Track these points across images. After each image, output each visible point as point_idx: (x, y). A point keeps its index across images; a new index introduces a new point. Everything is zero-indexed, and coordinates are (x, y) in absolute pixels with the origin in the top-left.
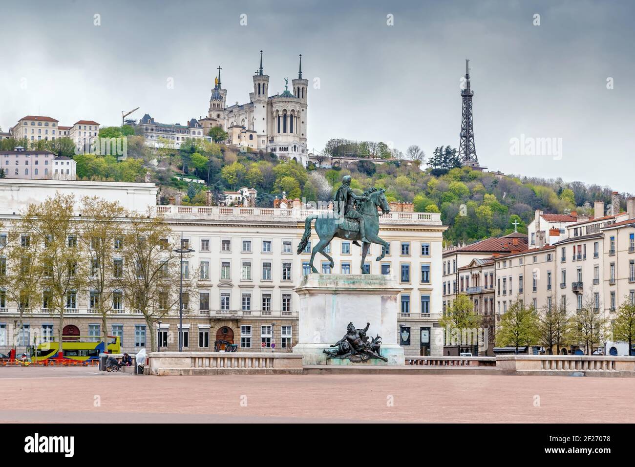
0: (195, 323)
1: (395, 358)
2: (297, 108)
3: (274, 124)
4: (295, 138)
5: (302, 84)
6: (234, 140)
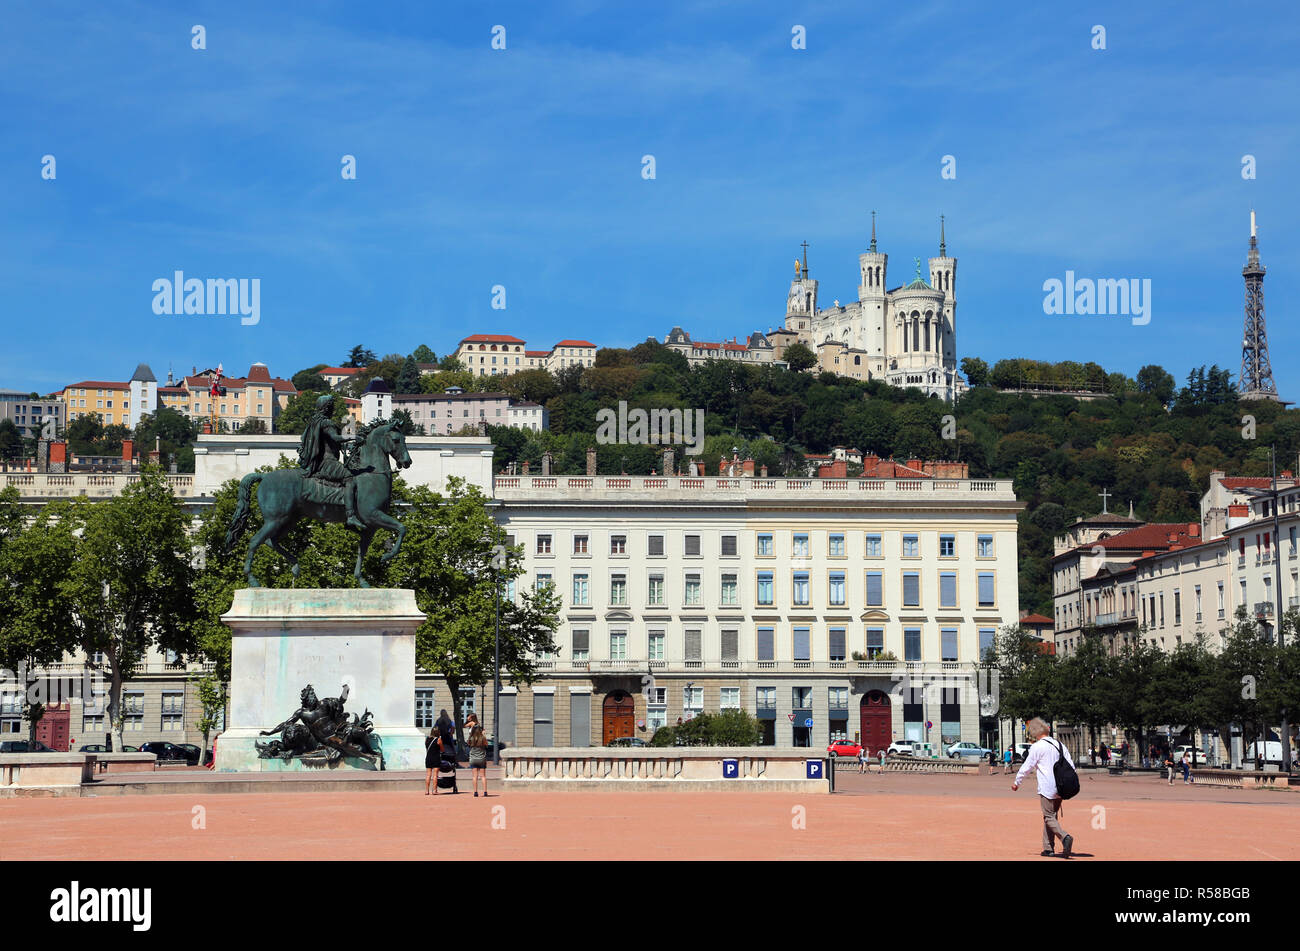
0: (564, 684)
1: (406, 755)
2: (936, 308)
3: (896, 336)
4: (934, 360)
5: (945, 266)
6: (830, 367)
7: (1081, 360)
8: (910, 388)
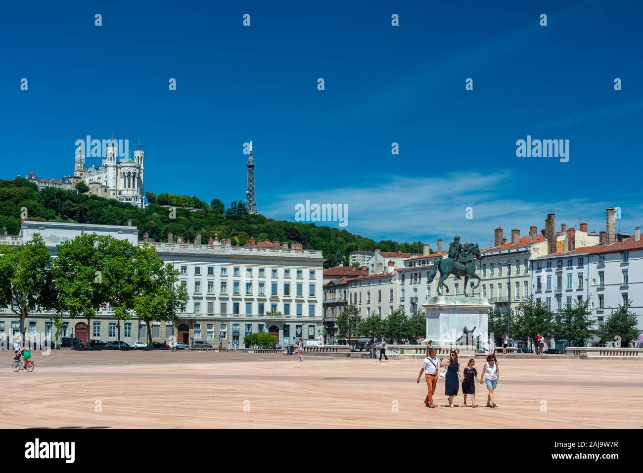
2: (137, 171)
3: (121, 182)
4: (136, 192)
5: (141, 155)
6: (94, 193)
7: (192, 196)
8: (127, 203)
